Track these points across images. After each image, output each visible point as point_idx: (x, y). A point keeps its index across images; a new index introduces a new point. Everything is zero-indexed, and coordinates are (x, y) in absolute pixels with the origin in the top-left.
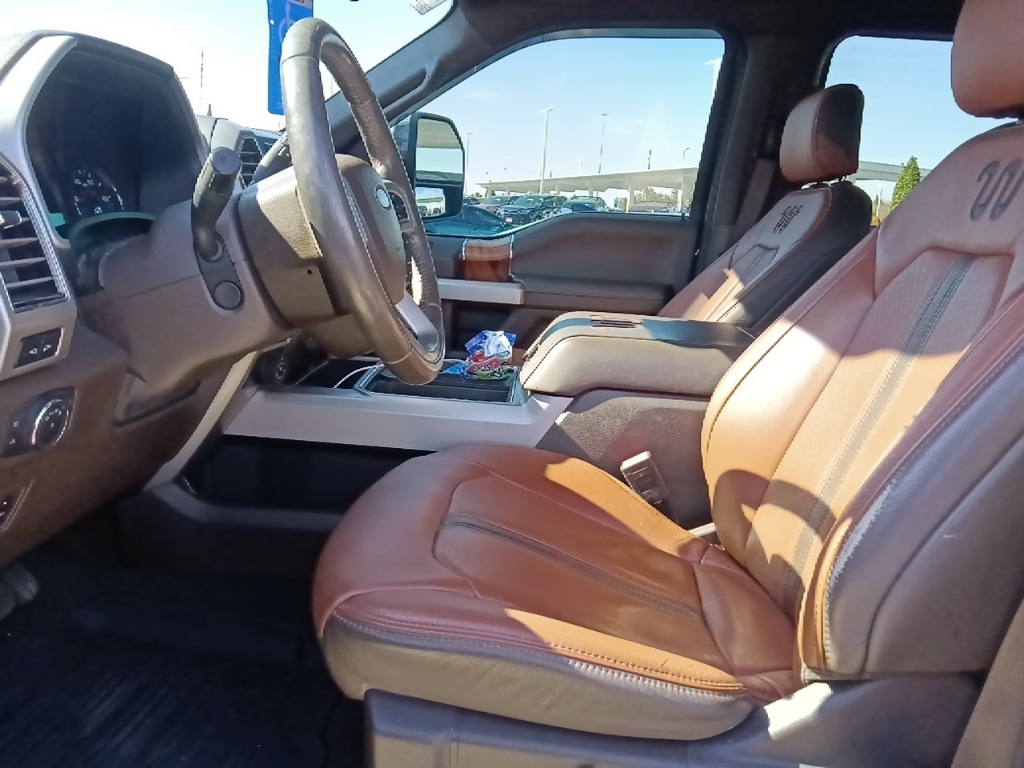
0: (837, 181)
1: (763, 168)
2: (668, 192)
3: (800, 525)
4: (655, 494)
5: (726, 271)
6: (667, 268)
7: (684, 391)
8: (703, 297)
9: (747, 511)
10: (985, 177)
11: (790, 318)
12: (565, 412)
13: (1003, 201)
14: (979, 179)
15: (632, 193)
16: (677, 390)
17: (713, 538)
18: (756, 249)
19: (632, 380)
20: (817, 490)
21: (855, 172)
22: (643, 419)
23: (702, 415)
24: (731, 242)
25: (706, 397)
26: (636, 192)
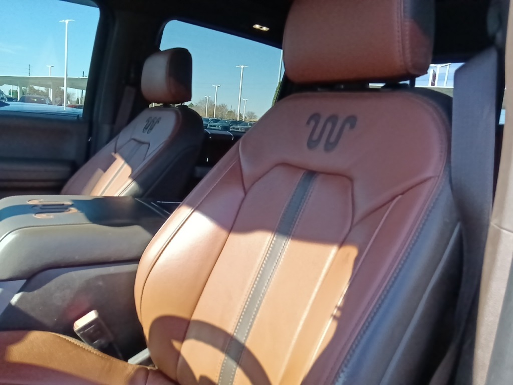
0: (180, 104)
1: (129, 91)
2: (43, 89)
3: (221, 357)
4: (103, 341)
5: (113, 154)
6: (71, 150)
7: (118, 259)
8: (100, 171)
9: (176, 344)
10: (313, 123)
11: (190, 205)
12: (19, 292)
13: (332, 139)
14: (308, 123)
15: (21, 89)
16: (112, 260)
17: (148, 361)
18: (132, 141)
19: (78, 257)
20: (230, 329)
21: (190, 100)
22: (88, 287)
23: (133, 275)
24: (113, 135)
25: (136, 260)
26: (23, 88)
